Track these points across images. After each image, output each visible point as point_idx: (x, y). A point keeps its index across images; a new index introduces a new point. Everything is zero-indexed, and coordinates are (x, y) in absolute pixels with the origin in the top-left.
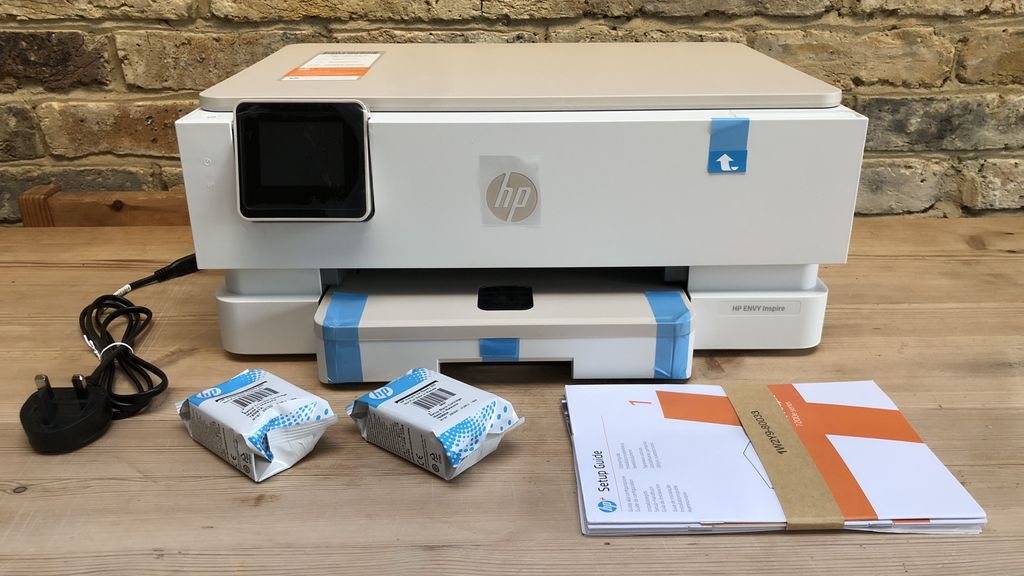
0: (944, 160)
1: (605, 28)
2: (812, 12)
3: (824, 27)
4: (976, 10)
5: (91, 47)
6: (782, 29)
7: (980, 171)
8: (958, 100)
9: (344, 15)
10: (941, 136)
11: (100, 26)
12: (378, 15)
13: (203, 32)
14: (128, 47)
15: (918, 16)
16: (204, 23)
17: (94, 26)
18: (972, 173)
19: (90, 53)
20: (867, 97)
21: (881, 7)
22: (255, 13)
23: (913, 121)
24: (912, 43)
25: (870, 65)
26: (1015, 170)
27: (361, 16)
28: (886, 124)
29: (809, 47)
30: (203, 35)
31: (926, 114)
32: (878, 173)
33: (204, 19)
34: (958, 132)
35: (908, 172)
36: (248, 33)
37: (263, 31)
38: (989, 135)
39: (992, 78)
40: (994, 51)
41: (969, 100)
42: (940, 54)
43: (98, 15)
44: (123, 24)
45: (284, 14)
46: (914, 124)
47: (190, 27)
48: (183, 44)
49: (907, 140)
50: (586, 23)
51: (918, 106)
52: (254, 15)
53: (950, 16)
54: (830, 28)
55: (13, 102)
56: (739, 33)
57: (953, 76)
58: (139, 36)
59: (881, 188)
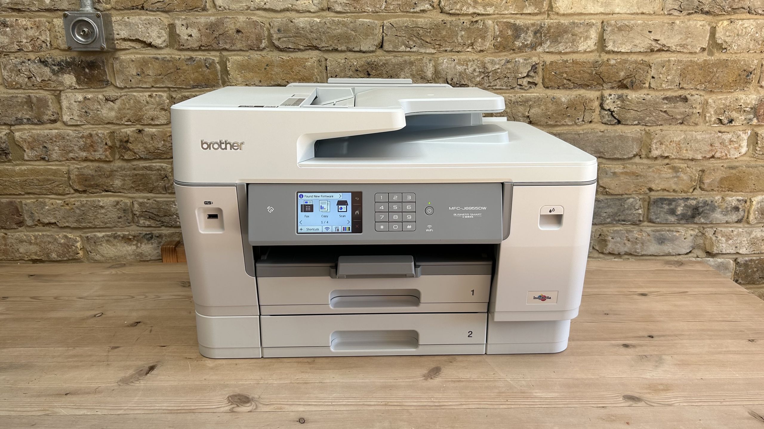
0: (696, 228)
2: (627, 156)
3: (632, 164)
4: (708, 157)
6: (612, 165)
7: (714, 234)
8: (701, 199)
10: (693, 217)
15: (679, 159)
18: (710, 235)
20: (655, 197)
21: (661, 155)
24: (677, 172)
25: (657, 182)
26: (732, 234)
28: (665, 210)
29: (626, 173)
31: (685, 205)
32: (662, 235)
34: (702, 215)
35: (677, 234)
39: (717, 189)
40: (719, 175)
41: (707, 199)
42: (691, 177)
46: (680, 210)
49: (676, 218)
51: (681, 202)
53: (695, 159)
54: (636, 164)
57: (698, 187)
59: (664, 242)
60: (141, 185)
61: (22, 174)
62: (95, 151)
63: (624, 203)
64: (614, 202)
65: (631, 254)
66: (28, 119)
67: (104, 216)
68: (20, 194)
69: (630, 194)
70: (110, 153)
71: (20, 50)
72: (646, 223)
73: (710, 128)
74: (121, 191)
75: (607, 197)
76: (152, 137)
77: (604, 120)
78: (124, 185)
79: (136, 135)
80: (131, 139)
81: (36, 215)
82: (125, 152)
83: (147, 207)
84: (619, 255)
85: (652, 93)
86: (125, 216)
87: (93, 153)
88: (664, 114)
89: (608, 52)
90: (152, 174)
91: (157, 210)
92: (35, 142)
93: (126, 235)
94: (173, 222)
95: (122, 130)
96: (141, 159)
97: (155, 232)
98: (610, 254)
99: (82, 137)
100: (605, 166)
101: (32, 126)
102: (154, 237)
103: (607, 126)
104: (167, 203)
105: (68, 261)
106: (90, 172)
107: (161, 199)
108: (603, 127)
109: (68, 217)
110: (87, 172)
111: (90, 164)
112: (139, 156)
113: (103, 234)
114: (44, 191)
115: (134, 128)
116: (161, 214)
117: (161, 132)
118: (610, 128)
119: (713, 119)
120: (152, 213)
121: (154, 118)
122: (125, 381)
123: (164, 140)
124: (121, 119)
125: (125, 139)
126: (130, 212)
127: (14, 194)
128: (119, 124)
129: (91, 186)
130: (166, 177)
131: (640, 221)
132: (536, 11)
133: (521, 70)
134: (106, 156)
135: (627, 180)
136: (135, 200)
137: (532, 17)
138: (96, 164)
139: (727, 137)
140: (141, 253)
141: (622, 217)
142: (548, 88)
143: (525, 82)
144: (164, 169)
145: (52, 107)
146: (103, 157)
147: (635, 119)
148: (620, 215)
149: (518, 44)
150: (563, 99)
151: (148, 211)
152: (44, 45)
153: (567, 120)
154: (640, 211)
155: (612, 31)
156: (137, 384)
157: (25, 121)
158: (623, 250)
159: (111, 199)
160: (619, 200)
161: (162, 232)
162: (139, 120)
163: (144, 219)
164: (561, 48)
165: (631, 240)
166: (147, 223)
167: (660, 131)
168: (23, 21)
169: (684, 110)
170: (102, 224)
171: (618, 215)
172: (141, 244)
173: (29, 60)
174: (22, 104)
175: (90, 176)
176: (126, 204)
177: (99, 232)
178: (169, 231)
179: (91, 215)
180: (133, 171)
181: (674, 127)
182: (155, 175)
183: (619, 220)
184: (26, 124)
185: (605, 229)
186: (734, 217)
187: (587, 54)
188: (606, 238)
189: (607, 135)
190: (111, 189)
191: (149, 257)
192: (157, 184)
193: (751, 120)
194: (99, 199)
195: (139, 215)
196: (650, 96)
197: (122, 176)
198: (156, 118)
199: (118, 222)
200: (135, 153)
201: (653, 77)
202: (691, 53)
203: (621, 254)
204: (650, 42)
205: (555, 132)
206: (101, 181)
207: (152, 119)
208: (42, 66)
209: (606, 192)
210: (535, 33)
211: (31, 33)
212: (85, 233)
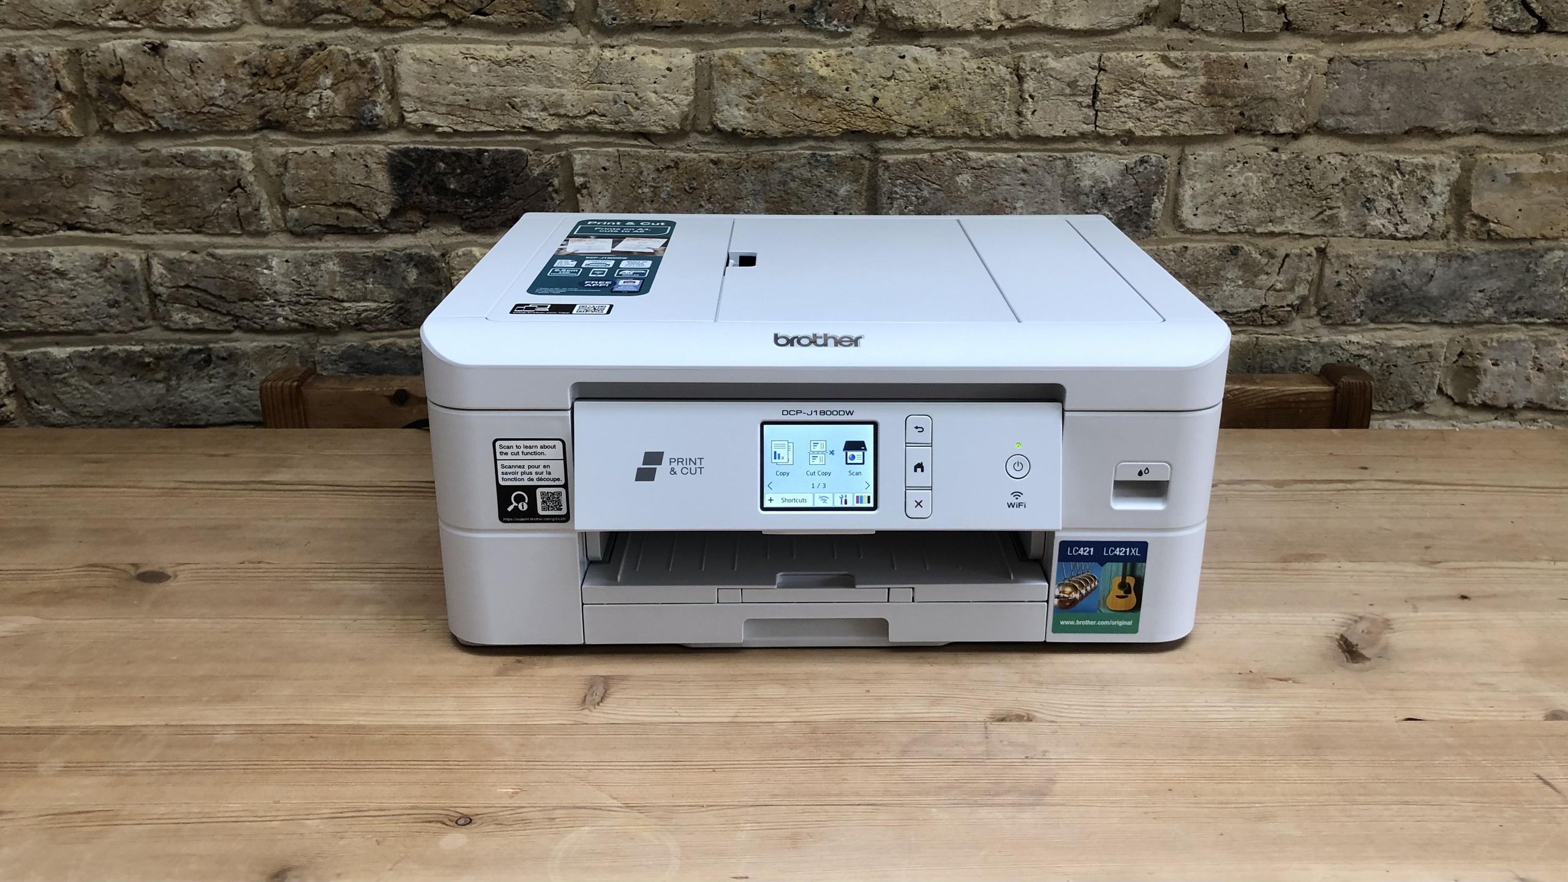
1: (1266, 149)
2: (1558, 128)
5: (537, 172)
6: (1511, 152)
9: (902, 130)
11: (551, 142)
12: (949, 129)
13: (696, 152)
14: (590, 172)
16: (700, 138)
17: (545, 142)
19: (536, 179)
22: (776, 125)
27: (924, 132)
29: (1550, 177)
30: (695, 156)
33: (702, 133)
36: (762, 152)
37: (783, 150)
43: (553, 127)
44: (585, 139)
45: (816, 128)
47: (679, 144)
48: (668, 167)
50: (1238, 142)
52: (774, 128)
55: (416, 246)
56: (1450, 157)
58: (607, 155)
60: (168, 210)
62: (25, 108)
63: (1536, 264)
64: (1508, 261)
65: (1542, 408)
67: (66, 299)
69: (1556, 239)
70: (72, 115)
74: (113, 225)
75: (1487, 246)
76: (193, 65)
77: (1501, 20)
78: (119, 209)
79: (144, 60)
80: (131, 73)
82: (114, 112)
83: (190, 274)
84: (1509, 411)
86: (127, 299)
87: (21, 114)
90: (198, 179)
91: (218, 282)
93: (134, 352)
94: (266, 318)
95: (103, 45)
96: (163, 133)
97: (217, 346)
98: (1485, 407)
100: (1493, 155)
102: (214, 358)
103: (1508, 37)
104: (246, 263)
106: (18, 170)
107: (229, 252)
108: (1495, 41)
110: (8, 169)
111: (15, 146)
112: (157, 122)
113: (69, 350)
115: (136, 38)
116: (229, 294)
117: (218, 50)
118: (1514, 41)
120: (205, 291)
121: (192, 8)
123: (227, 77)
124: (97, 10)
125: (113, 73)
126: (142, 288)
128: (91, 28)
129: (24, 212)
130: (239, 186)
134: (62, 123)
135: (1551, 197)
136: (155, 255)
138: (37, 148)
140: (181, 405)
141: (1528, 305)
144: (232, 162)
146: (52, 126)
148: (1520, 298)
151: (193, 284)
153: (1392, 21)
158: (1520, 396)
159: (89, 250)
160: (1522, 254)
161: (237, 344)
162: (151, 16)
163: (182, 310)
165: (1546, 367)
166: (194, 319)
170: (63, 323)
171: (1516, 297)
172: (179, 378)
175: (17, 183)
176: (127, 263)
177: (57, 344)
178: (255, 344)
179: (29, 297)
180: (142, 170)
182: (206, 181)
183: (1517, 313)
185: (1476, 338)
188: (1477, 363)
189: (1506, 64)
190: (83, 220)
191: (204, 416)
192: (215, 206)
194: (50, 250)
195: (169, 295)
197: (111, 183)
198: (198, 9)
199: (110, 316)
200: (145, 115)
203: (1515, 406)
205: (1356, 55)
206: (51, 196)
207: (189, 13)
209: (1488, 232)
212: (16, 347)
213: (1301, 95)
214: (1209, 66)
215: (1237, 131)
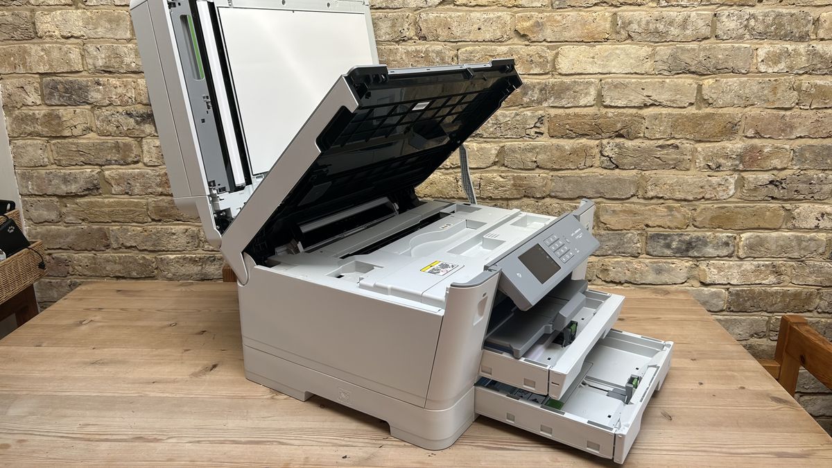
0: (690, 261)
1: (534, 202)
2: (625, 197)
3: (630, 203)
4: (699, 198)
7: (707, 266)
8: (694, 235)
10: (687, 250)
15: (673, 199)
18: (704, 267)
20: (652, 233)
21: (656, 195)
23: (674, 243)
24: (671, 210)
25: (653, 219)
26: (723, 266)
28: (661, 244)
29: (625, 211)
31: (680, 241)
32: (659, 266)
34: (695, 249)
35: (673, 266)
38: (709, 251)
39: (708, 226)
40: (709, 215)
41: (699, 235)
42: (684, 215)
46: (674, 245)
49: (672, 252)
50: (525, 200)
51: (675, 237)
53: (687, 200)
54: (633, 203)
57: (691, 225)
59: (661, 273)
61: (109, 205)
62: (169, 187)
63: (624, 238)
64: (614, 236)
65: (630, 283)
66: (116, 161)
67: (175, 241)
68: (108, 222)
69: (629, 230)
71: (110, 105)
72: (644, 256)
73: (700, 172)
75: (608, 232)
77: (603, 166)
81: (121, 239)
84: (620, 283)
85: (647, 143)
86: (192, 241)
88: (658, 160)
89: (606, 107)
92: (121, 179)
93: (193, 257)
98: (612, 282)
99: (158, 176)
100: (606, 205)
101: (119, 166)
103: (607, 170)
105: (146, 278)
106: (165, 204)
108: (603, 171)
109: (146, 241)
110: (161, 204)
111: (164, 197)
113: (175, 256)
114: (128, 220)
118: (609, 171)
119: (702, 165)
122: (195, 375)
126: (197, 238)
127: (103, 222)
129: (165, 216)
131: (639, 253)
132: (541, 72)
133: (529, 122)
135: (625, 217)
137: (538, 77)
139: (714, 180)
140: (205, 273)
141: (622, 250)
142: (552, 137)
143: (532, 132)
145: (136, 151)
147: (631, 164)
148: (620, 248)
149: (526, 100)
150: (567, 147)
152: (130, 100)
153: (570, 165)
154: (638, 245)
155: (609, 89)
156: (204, 377)
157: (114, 162)
158: (623, 280)
159: (181, 227)
160: (619, 234)
163: (208, 245)
164: (564, 103)
165: (631, 270)
166: (211, 247)
167: (654, 175)
168: (113, 81)
169: (675, 156)
170: (173, 248)
171: (618, 247)
172: (206, 265)
173: (117, 112)
174: (111, 148)
175: (164, 208)
177: (171, 254)
179: (165, 240)
181: (667, 172)
183: (619, 252)
184: (114, 164)
185: (606, 260)
186: (725, 252)
187: (587, 108)
188: (608, 268)
189: (607, 178)
190: (182, 218)
191: (212, 276)
193: (737, 165)
194: (172, 227)
196: (644, 145)
199: (187, 246)
201: (647, 128)
202: (681, 108)
204: (644, 98)
205: (560, 175)
206: (174, 212)
208: (128, 118)
209: (607, 227)
210: (541, 90)
211: (120, 90)
212: (160, 255)
213: (543, 186)
214: (514, 178)
215: (525, 196)
